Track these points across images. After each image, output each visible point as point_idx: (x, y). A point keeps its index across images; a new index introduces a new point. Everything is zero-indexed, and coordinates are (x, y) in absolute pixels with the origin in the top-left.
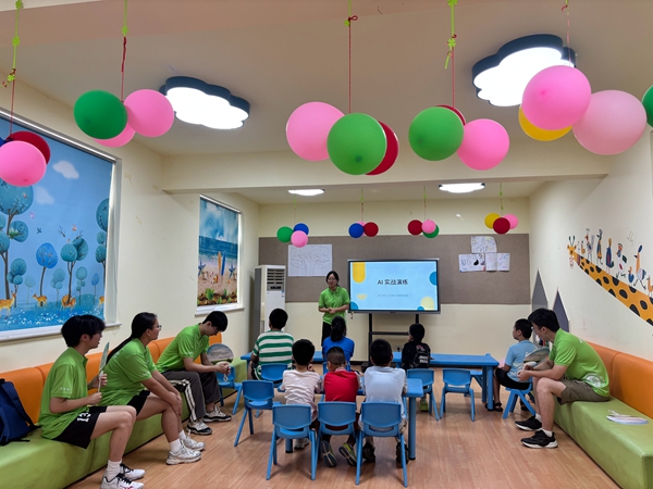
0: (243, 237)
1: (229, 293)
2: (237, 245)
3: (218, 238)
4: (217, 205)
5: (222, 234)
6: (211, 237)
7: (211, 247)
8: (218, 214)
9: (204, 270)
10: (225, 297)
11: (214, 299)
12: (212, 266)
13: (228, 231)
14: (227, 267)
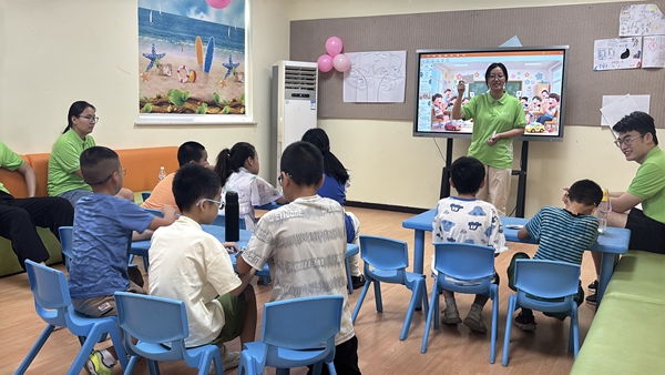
0: (251, 17)
1: (224, 99)
9: (163, 61)
10: (214, 105)
11: (187, 105)
12: (182, 57)
14: (219, 62)
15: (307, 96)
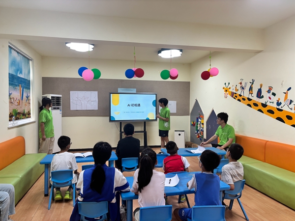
0: (33, 75)
1: (26, 111)
2: (30, 81)
3: (19, 75)
4: (18, 52)
5: (21, 73)
6: (14, 74)
7: (15, 81)
8: (19, 58)
9: (11, 96)
10: (24, 115)
11: (18, 116)
12: (16, 94)
13: (24, 70)
14: (25, 95)
15: (58, 108)
